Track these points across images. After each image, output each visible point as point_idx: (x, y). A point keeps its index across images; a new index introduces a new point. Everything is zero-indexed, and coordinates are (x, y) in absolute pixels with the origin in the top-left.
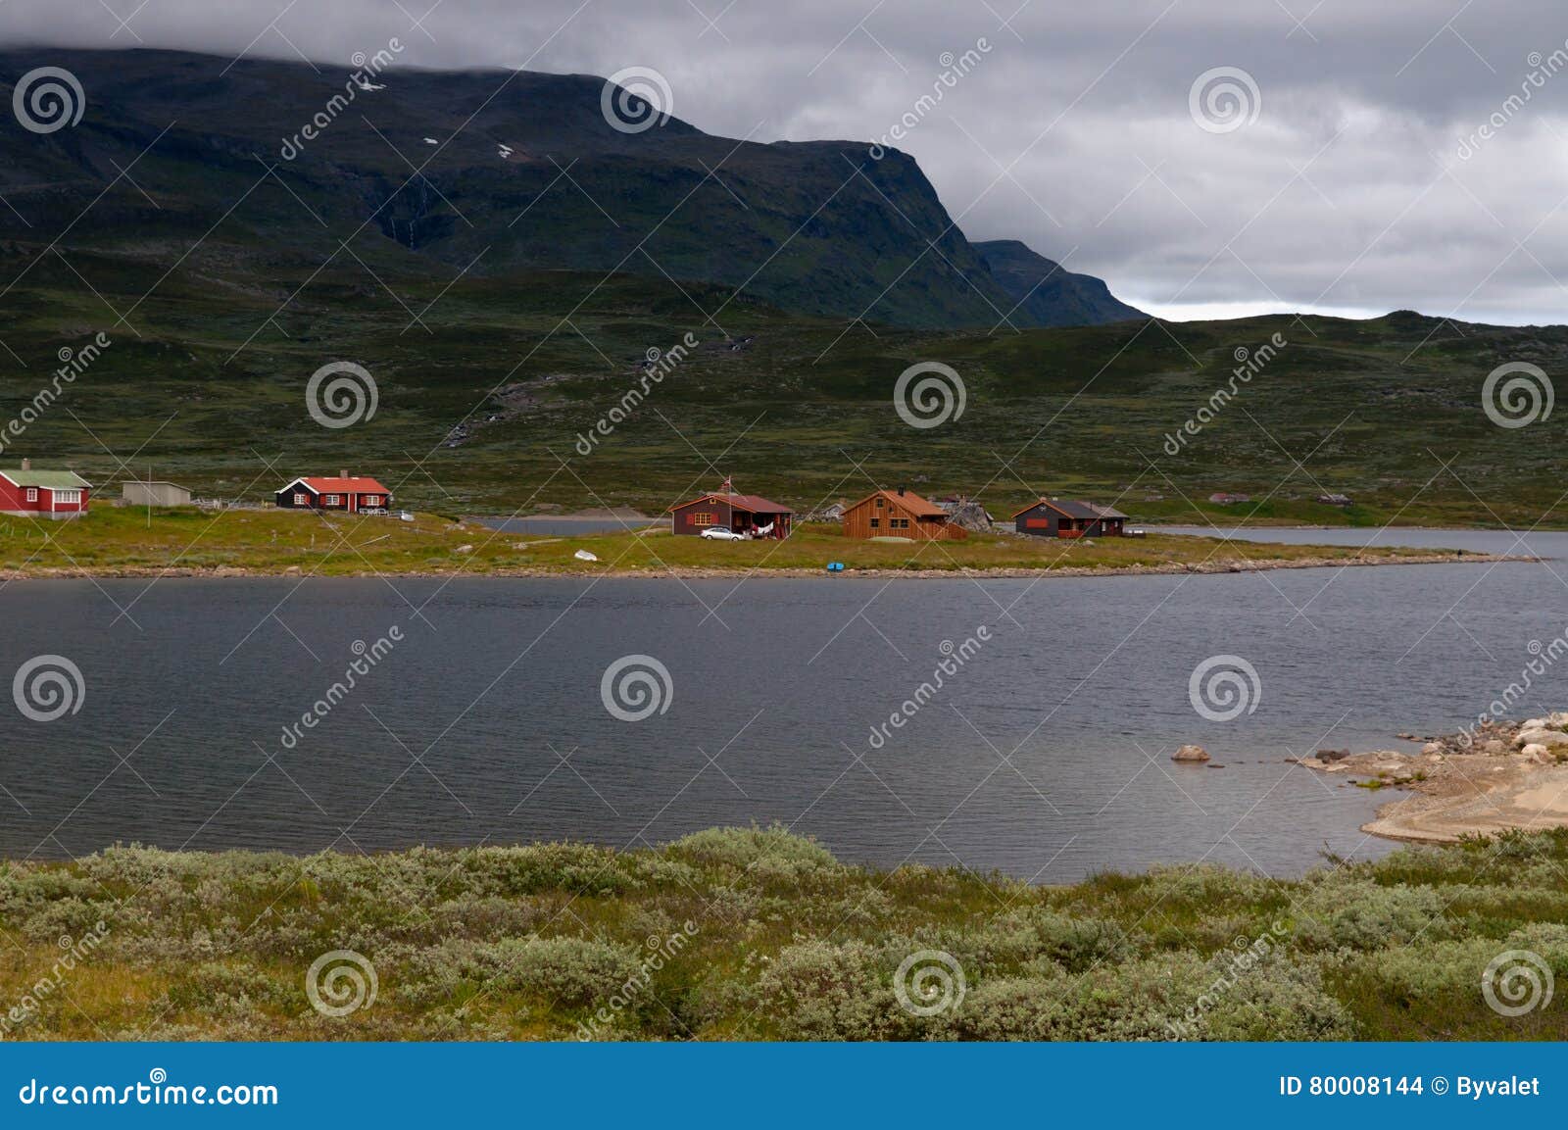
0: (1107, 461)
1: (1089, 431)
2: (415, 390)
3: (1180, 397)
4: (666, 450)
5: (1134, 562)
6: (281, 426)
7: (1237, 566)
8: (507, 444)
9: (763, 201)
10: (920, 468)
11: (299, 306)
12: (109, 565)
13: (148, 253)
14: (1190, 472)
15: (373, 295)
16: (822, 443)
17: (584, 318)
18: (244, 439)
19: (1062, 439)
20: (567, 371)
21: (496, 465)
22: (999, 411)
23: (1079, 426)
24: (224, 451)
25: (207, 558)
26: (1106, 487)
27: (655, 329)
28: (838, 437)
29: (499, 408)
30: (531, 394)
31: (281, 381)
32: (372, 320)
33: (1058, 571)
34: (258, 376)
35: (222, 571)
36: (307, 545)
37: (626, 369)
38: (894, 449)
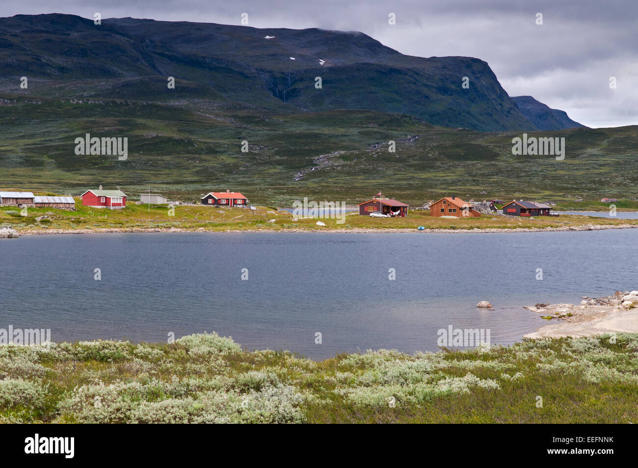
0: (561, 185)
1: (554, 173)
2: (283, 158)
3: (593, 159)
4: (382, 181)
5: (548, 226)
6: (229, 172)
7: (592, 228)
8: (318, 179)
9: (425, 81)
10: (484, 188)
11: (238, 124)
12: (127, 227)
13: (180, 104)
14: (595, 189)
15: (267, 120)
16: (445, 178)
17: (351, 128)
18: (214, 178)
19: (543, 176)
20: (343, 150)
21: (312, 187)
22: (518, 165)
23: (551, 171)
24: (206, 182)
25: (167, 224)
26: (560, 196)
27: (380, 132)
28: (451, 176)
29: (316, 165)
30: (329, 159)
31: (230, 155)
32: (266, 130)
33: (514, 230)
34: (221, 153)
35: (173, 229)
36: (210, 219)
37: (367, 149)
38: (474, 181)
